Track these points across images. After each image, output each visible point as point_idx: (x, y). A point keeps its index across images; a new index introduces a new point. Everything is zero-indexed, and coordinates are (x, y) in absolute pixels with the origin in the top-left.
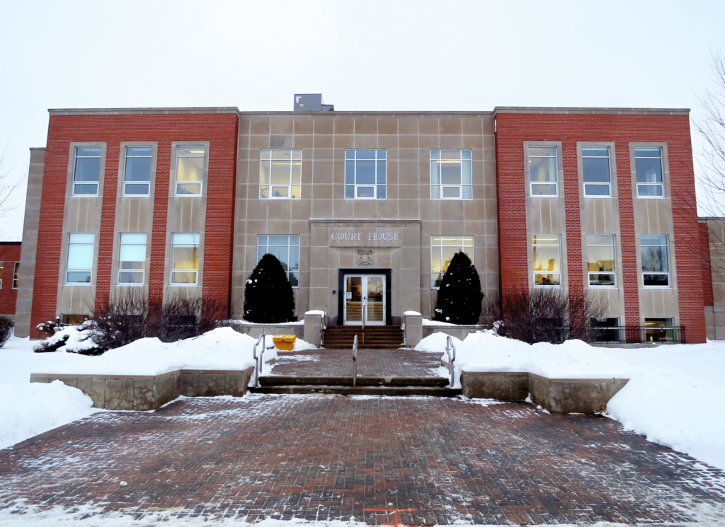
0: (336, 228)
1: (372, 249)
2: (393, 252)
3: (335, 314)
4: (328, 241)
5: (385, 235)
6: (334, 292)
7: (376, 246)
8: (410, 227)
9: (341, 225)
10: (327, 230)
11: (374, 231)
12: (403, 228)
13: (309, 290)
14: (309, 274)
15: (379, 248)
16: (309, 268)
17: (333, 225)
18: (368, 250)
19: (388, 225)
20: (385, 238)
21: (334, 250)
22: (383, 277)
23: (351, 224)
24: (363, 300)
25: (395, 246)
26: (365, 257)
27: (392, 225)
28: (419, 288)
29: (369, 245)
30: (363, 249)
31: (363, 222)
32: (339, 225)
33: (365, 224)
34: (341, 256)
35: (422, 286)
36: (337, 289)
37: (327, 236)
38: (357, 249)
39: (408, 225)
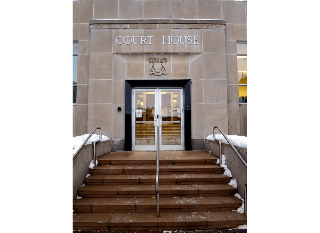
0: (123, 30)
1: (167, 57)
2: (192, 60)
3: (121, 136)
4: (111, 45)
5: (183, 37)
6: (119, 109)
7: (172, 51)
8: (213, 30)
9: (128, 26)
10: (111, 34)
11: (169, 33)
12: (204, 30)
13: (87, 106)
14: (88, 86)
15: (175, 54)
16: (88, 79)
17: (118, 26)
18: (160, 57)
19: (186, 26)
20: (183, 41)
21: (119, 57)
22: (181, 90)
23: (141, 25)
24: (155, 119)
25: (196, 51)
26: (158, 66)
27: (190, 26)
28: (226, 102)
29: (163, 50)
30: (156, 57)
31: (155, 23)
32: (125, 26)
33: (158, 25)
34: (129, 65)
35: (229, 101)
36: (122, 105)
37: (110, 40)
38: (147, 57)
39: (210, 26)
